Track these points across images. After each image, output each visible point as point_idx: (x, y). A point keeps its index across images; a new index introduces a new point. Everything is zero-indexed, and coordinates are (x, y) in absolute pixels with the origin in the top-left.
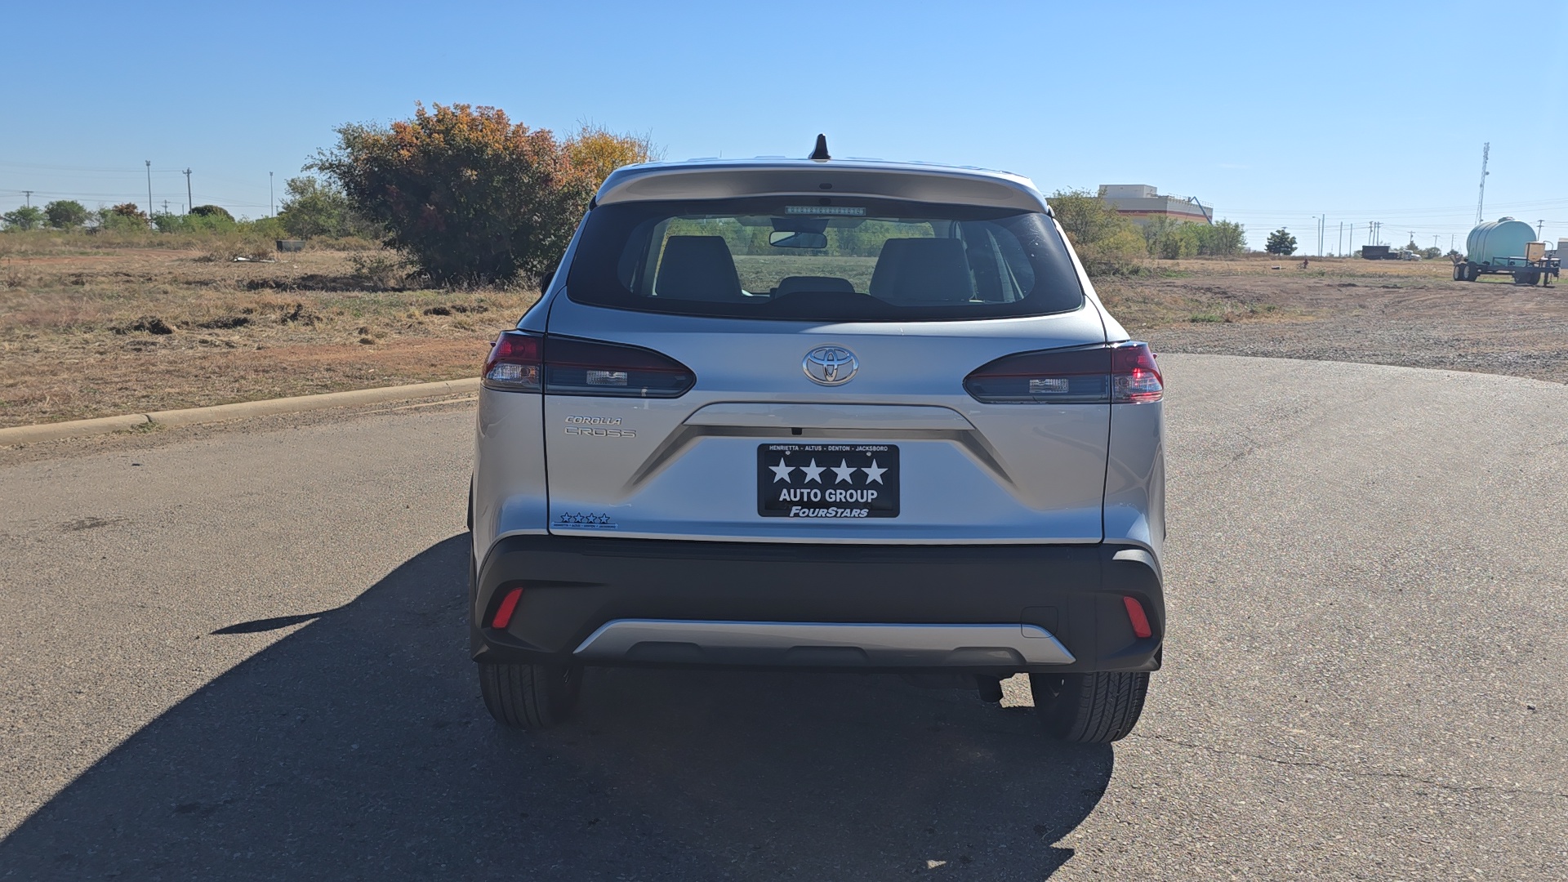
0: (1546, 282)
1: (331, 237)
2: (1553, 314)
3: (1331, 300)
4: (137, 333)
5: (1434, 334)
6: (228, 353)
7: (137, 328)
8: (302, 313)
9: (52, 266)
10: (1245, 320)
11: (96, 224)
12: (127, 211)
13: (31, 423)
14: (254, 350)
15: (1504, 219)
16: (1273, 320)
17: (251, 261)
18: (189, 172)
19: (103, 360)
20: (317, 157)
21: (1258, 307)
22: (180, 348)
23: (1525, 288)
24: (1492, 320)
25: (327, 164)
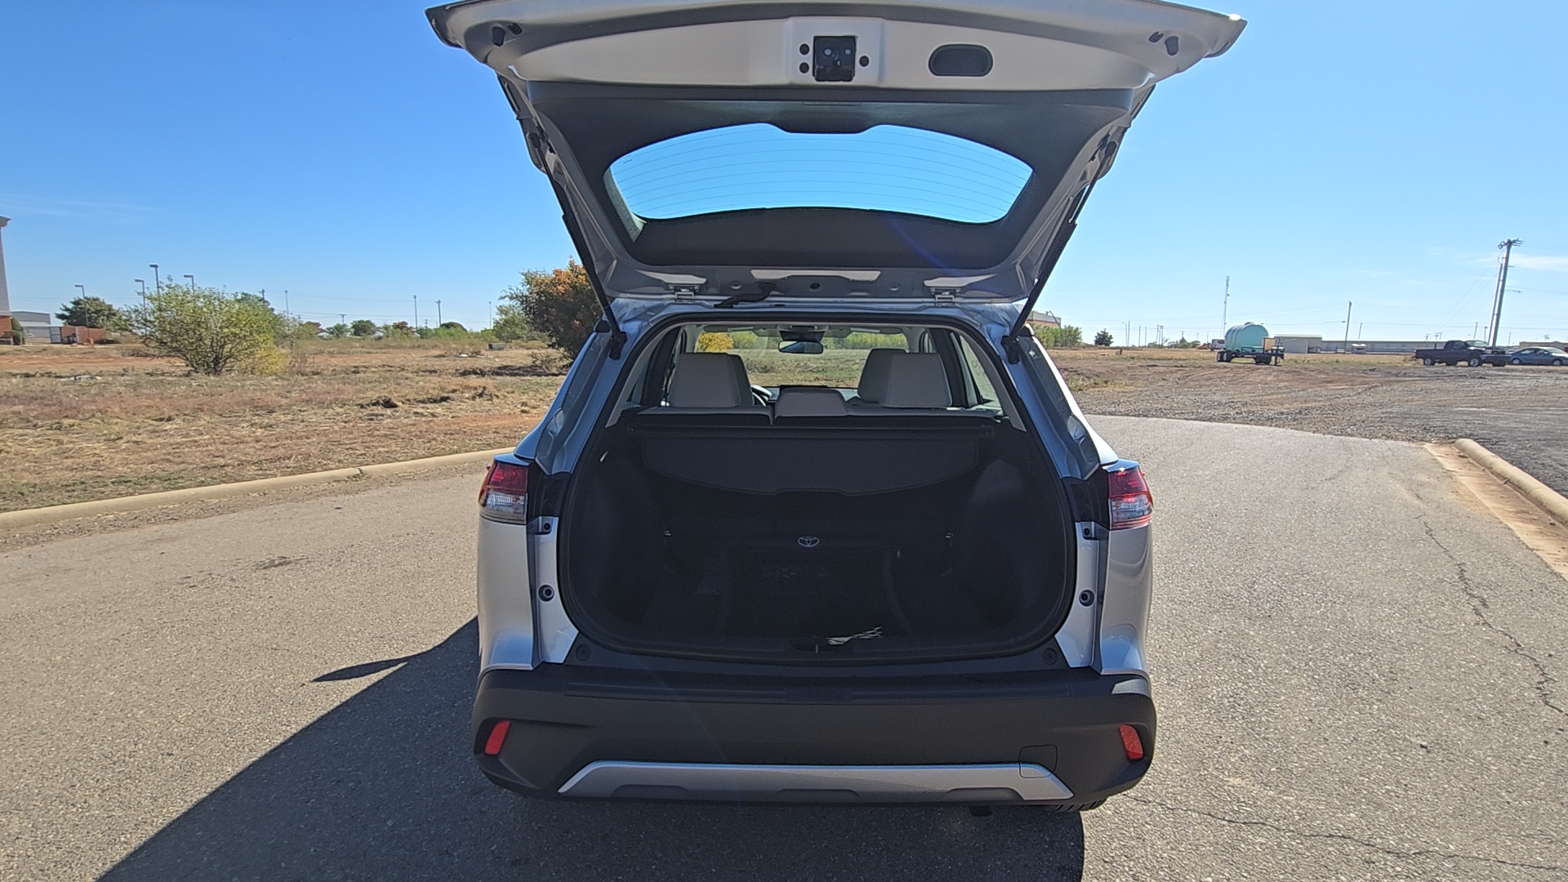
0: (1276, 363)
1: (524, 341)
2: (1287, 384)
3: (1144, 376)
4: (374, 407)
5: (1216, 398)
6: (431, 421)
7: (374, 404)
8: (486, 392)
9: (345, 362)
10: (1091, 389)
11: (381, 334)
12: (401, 326)
13: (276, 476)
14: (450, 419)
15: (1248, 323)
16: (1109, 389)
17: (471, 357)
18: (439, 302)
19: (345, 427)
20: (508, 291)
21: (1098, 380)
22: (401, 418)
23: (1263, 367)
24: (1248, 387)
25: (514, 296)
